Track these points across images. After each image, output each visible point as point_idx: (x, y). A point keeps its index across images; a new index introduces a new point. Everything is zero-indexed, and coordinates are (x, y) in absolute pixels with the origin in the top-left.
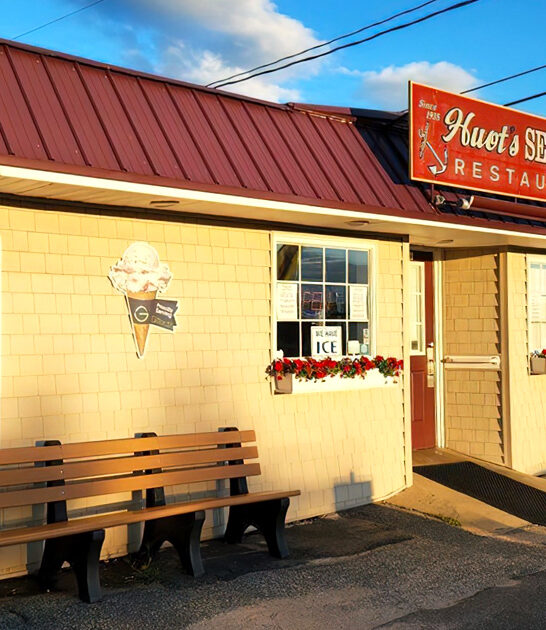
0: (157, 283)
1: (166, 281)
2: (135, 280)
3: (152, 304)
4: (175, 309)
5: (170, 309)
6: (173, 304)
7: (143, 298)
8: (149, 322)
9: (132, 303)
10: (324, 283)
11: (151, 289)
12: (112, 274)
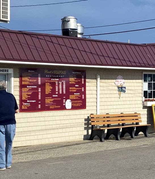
0: (123, 83)
1: (124, 83)
2: (119, 83)
3: (122, 88)
4: (125, 89)
5: (124, 89)
6: (125, 88)
7: (120, 86)
8: (121, 91)
9: (119, 87)
10: (153, 82)
11: (122, 85)
12: (115, 82)
